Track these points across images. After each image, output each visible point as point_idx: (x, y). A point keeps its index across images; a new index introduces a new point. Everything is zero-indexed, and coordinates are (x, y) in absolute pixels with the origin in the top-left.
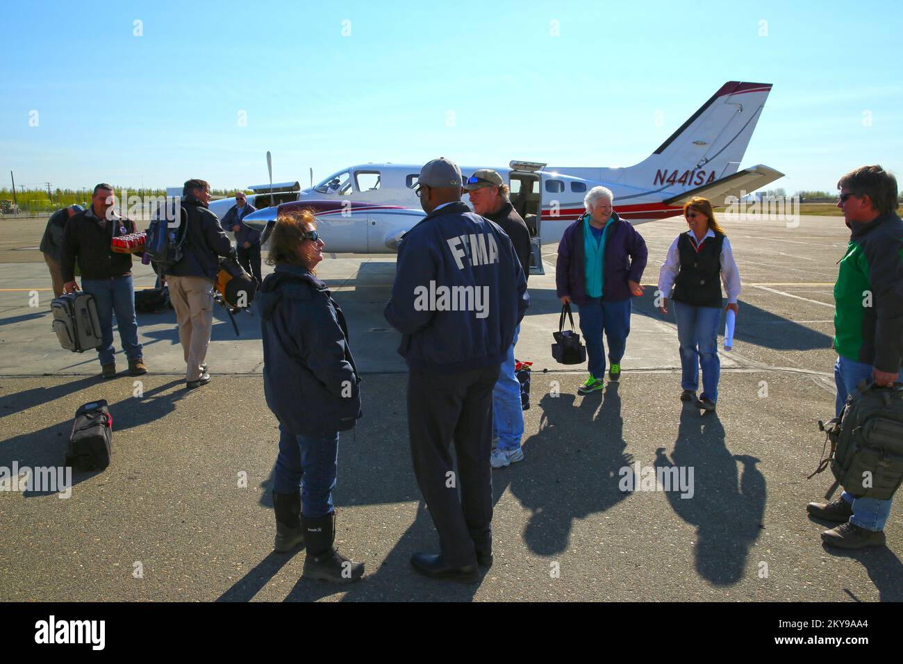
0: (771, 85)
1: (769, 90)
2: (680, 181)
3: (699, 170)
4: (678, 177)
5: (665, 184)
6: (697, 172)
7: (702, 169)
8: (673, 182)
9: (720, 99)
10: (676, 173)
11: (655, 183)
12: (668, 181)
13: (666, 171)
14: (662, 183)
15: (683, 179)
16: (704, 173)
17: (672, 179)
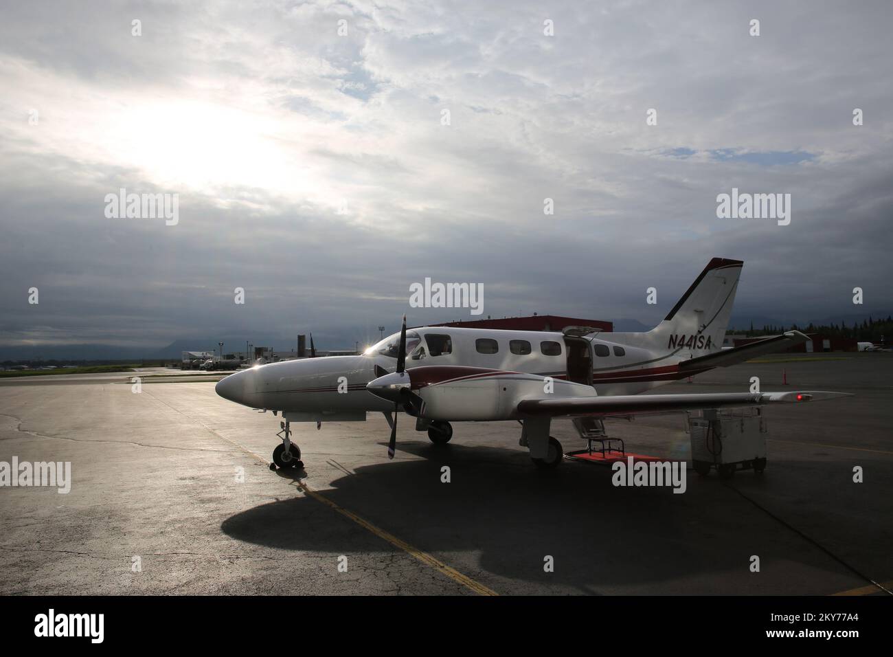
0: (742, 262)
1: (742, 266)
2: (687, 345)
3: (700, 335)
4: (686, 341)
5: (677, 348)
6: (698, 337)
7: (702, 334)
8: (682, 346)
9: (710, 273)
10: (684, 337)
11: (669, 347)
12: (679, 345)
13: (677, 336)
14: (674, 347)
15: (689, 343)
16: (703, 337)
17: (681, 343)
